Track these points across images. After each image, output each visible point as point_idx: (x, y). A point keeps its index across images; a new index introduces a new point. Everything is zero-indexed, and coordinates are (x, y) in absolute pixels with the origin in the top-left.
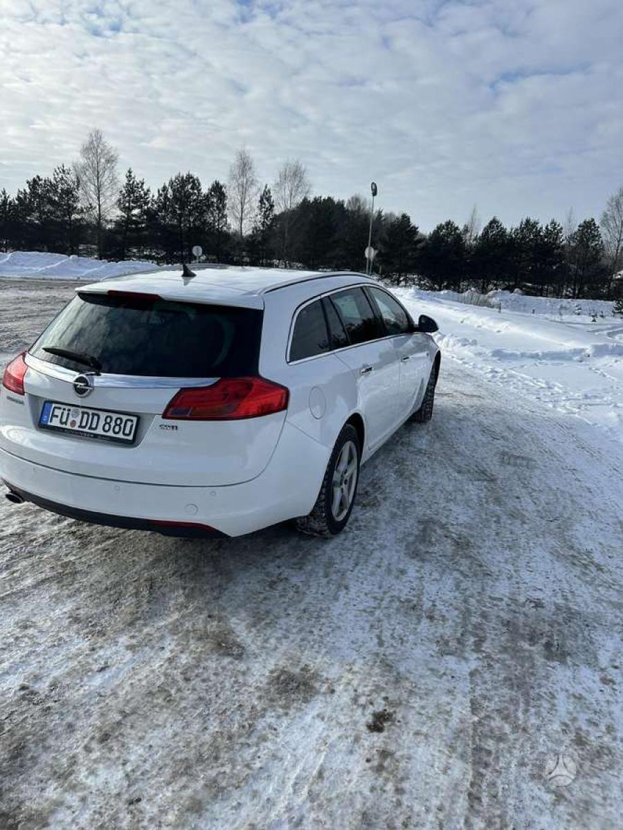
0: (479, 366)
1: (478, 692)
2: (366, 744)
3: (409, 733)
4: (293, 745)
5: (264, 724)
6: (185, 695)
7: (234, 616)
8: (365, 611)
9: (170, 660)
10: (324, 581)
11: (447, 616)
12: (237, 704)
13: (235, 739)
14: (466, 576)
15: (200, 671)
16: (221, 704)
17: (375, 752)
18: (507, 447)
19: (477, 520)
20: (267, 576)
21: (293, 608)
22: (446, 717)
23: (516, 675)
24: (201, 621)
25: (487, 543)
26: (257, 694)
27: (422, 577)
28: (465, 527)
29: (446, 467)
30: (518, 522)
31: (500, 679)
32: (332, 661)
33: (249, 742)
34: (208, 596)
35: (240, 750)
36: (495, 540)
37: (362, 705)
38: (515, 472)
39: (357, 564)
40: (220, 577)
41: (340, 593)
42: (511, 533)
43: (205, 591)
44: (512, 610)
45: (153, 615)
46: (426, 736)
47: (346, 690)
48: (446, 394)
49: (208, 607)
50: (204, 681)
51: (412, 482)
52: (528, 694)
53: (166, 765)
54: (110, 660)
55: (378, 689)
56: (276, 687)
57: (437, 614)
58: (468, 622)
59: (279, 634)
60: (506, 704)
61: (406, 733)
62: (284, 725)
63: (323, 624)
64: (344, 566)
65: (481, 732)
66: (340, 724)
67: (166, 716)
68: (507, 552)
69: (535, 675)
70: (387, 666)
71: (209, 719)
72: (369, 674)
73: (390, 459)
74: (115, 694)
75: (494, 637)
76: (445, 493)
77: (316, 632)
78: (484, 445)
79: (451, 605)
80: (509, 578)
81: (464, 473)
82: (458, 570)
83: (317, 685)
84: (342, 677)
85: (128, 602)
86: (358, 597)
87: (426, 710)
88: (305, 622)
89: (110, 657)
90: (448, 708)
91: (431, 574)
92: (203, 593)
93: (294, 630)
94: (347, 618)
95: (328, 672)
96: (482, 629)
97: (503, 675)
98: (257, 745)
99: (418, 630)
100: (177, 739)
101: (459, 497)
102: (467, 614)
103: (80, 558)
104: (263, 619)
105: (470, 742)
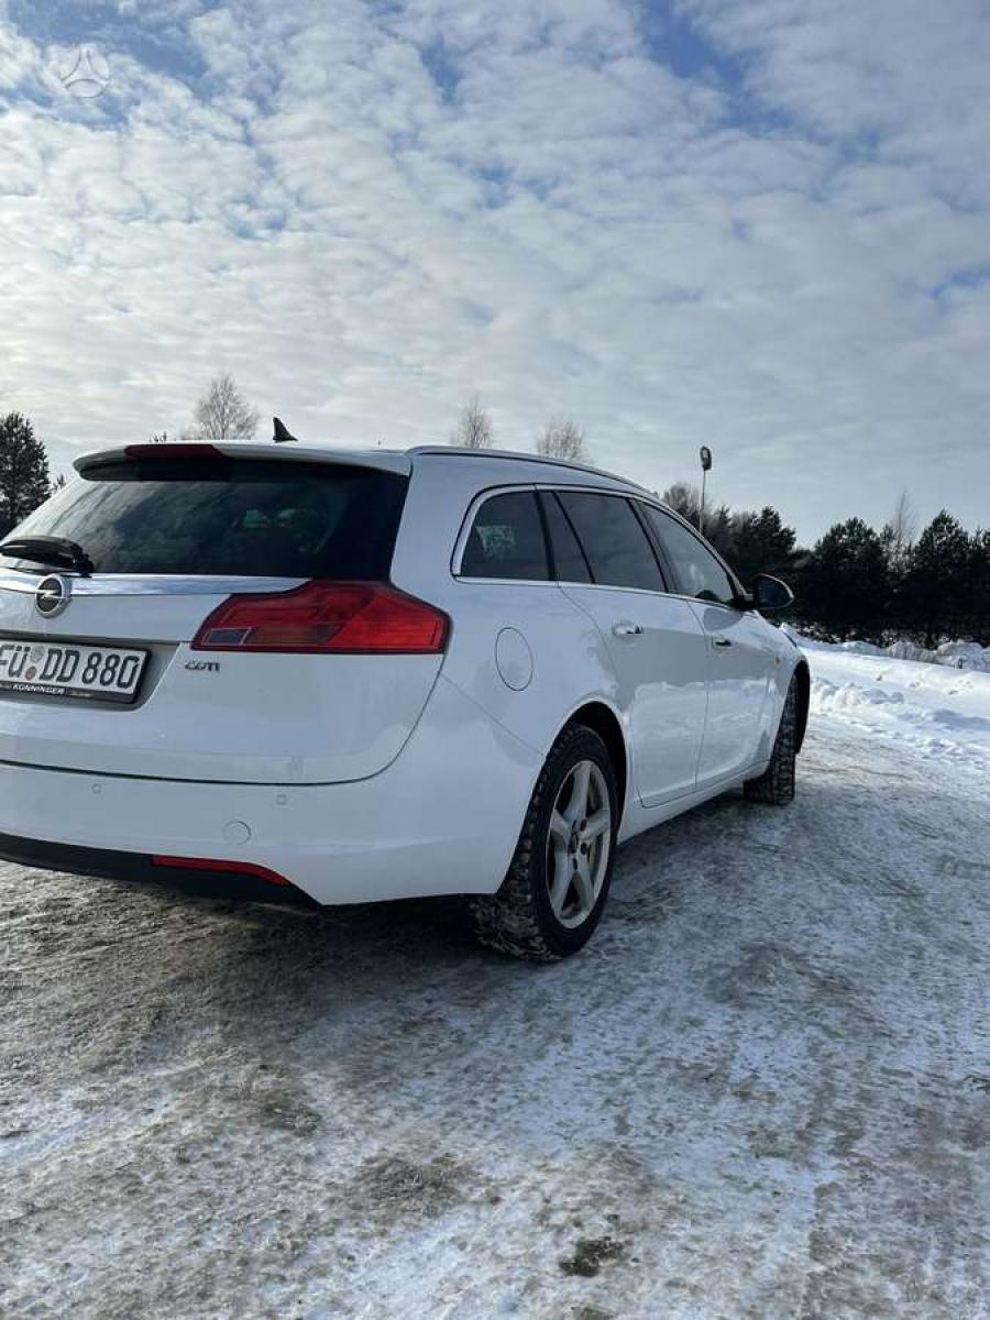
0: (907, 736)
1: (831, 1223)
2: (551, 1295)
3: (654, 1282)
4: (385, 1290)
5: (328, 1247)
6: (170, 1186)
7: (314, 1070)
8: (598, 1076)
9: (157, 1129)
10: (521, 1027)
11: (780, 1093)
12: (279, 1208)
13: (256, 1267)
14: (832, 1034)
15: (216, 1149)
16: (242, 1205)
17: (568, 1310)
18: (955, 851)
19: (873, 952)
20: (403, 1014)
21: (444, 1065)
22: (750, 1260)
23: (926, 1198)
24: (242, 1073)
25: (890, 988)
26: (328, 1195)
27: (737, 1032)
28: (845, 961)
29: (817, 874)
30: (962, 960)
31: (887, 1202)
32: (508, 1151)
33: (287, 1274)
34: (269, 1036)
35: (260, 1285)
36: (907, 983)
37: (555, 1226)
38: (966, 886)
39: (597, 1005)
40: (302, 1009)
41: (551, 1047)
42: (946, 974)
43: (266, 1029)
44: (930, 1092)
45: (146, 1058)
46: (695, 1290)
47: (525, 1200)
48: (831, 771)
49: (265, 1052)
50: (218, 1165)
51: (741, 890)
52: (951, 1233)
53: (88, 1300)
54: (34, 1122)
55: (598, 1199)
56: (373, 1185)
57: (757, 1091)
58: (826, 1106)
59: (404, 1102)
60: (895, 1248)
61: (647, 1282)
62: (372, 1252)
63: (502, 1092)
64: (570, 1006)
65: (829, 1292)
66: (499, 1259)
67: (118, 1216)
68: (933, 1003)
69: (972, 1201)
70: (627, 1162)
71: (209, 1229)
72: (582, 1174)
73: (700, 856)
74: (24, 1176)
75: (881, 1131)
76: (808, 909)
77: (482, 1102)
78: (902, 845)
79: (793, 1076)
80: (930, 1044)
81: (856, 882)
82: (818, 1025)
83: (464, 1189)
84: (523, 1177)
85: (103, 1038)
86: (590, 1055)
87: (705, 1244)
88: (464, 1086)
89: (37, 1118)
90: (756, 1246)
91: (755, 1029)
92: (258, 1031)
93: (437, 1099)
94: (555, 1086)
95: (492, 1169)
96: (856, 1118)
97: (895, 1197)
98: (303, 1280)
99: (712, 1114)
100: (129, 1257)
101: (839, 917)
102: (826, 1092)
103: (34, 968)
104: (374, 1078)
105: (798, 1309)
